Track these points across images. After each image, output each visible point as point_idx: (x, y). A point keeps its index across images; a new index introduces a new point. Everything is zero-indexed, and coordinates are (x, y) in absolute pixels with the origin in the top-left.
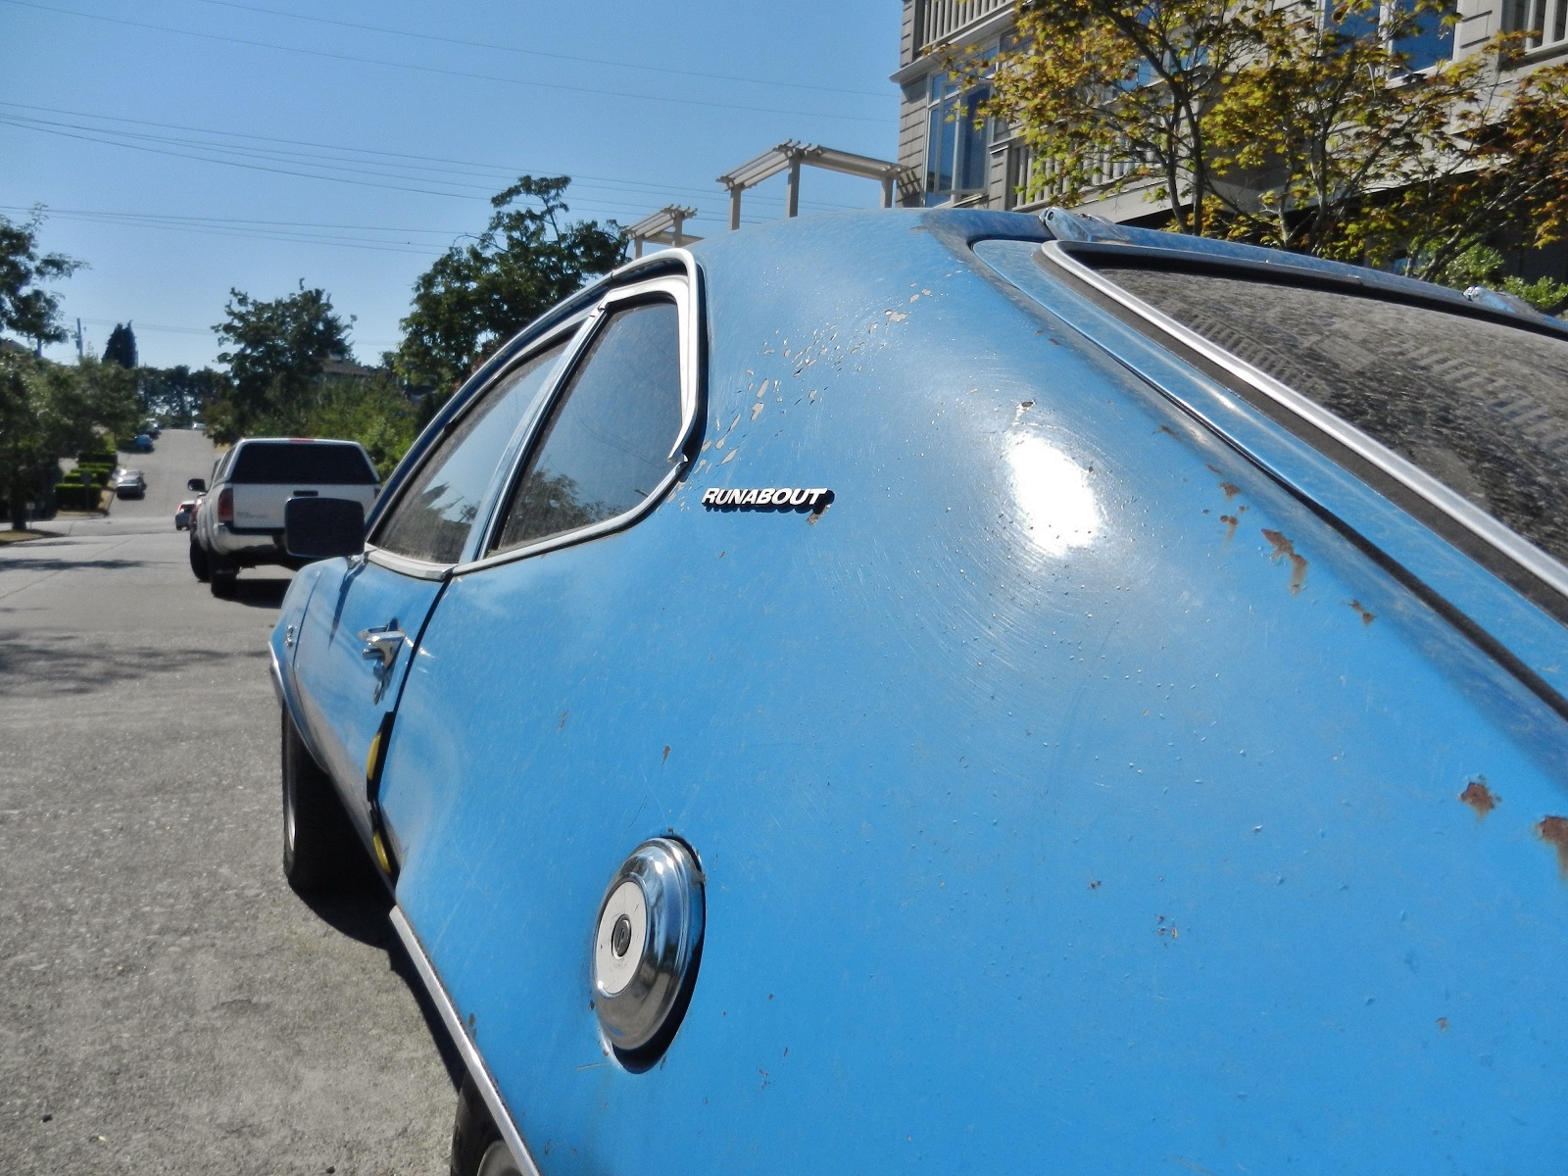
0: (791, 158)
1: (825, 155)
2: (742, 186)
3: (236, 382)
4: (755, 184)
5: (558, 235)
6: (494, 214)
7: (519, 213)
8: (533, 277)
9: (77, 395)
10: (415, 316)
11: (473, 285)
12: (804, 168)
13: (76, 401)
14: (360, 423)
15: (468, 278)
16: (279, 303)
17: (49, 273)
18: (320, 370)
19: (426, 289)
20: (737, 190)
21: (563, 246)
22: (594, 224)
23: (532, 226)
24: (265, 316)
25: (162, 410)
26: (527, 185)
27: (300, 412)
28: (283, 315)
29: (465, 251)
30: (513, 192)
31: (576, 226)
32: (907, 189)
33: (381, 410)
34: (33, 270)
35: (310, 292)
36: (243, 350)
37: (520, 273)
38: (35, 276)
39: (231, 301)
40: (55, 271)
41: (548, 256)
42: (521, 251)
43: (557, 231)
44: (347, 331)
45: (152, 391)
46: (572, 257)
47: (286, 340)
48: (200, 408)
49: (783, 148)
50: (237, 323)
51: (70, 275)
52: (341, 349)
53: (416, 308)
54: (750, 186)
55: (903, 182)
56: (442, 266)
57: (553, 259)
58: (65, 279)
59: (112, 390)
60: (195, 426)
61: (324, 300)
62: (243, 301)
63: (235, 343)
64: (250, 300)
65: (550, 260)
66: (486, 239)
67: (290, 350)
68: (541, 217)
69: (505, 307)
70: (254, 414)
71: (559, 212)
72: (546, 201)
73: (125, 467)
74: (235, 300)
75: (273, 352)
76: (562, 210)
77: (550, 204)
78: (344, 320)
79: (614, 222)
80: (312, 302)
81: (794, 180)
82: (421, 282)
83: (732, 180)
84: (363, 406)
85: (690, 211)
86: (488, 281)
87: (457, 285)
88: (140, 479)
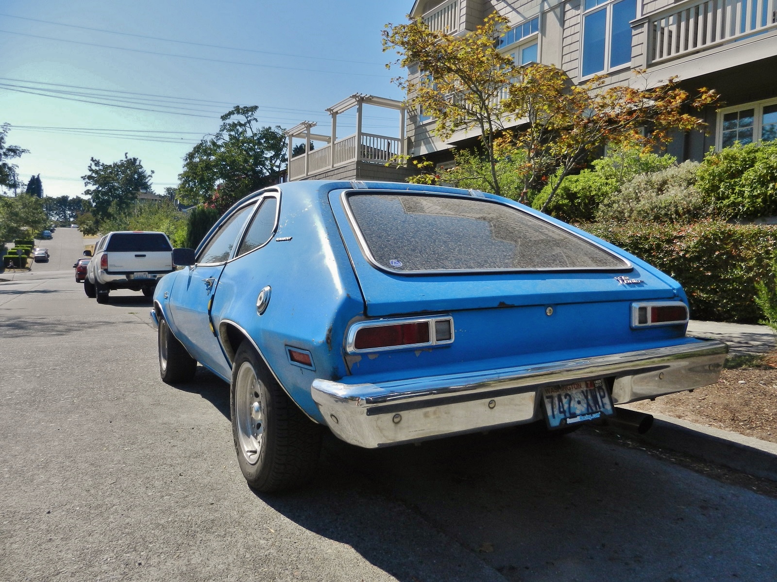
0: (358, 101)
1: (373, 99)
2: (337, 113)
3: (94, 204)
4: (343, 112)
5: (253, 133)
6: (222, 124)
7: (234, 123)
8: (241, 153)
9: (16, 212)
10: (185, 173)
11: (213, 158)
12: (364, 105)
13: (16, 214)
14: (157, 224)
15: (210, 154)
16: (115, 165)
17: (10, 155)
18: (136, 198)
19: (190, 159)
20: (334, 115)
21: (255, 139)
22: (270, 128)
23: (240, 130)
24: (108, 171)
25: (54, 218)
26: (237, 110)
27: (126, 218)
28: (117, 171)
29: (209, 142)
30: (231, 113)
31: (261, 129)
32: (411, 114)
33: (167, 217)
34: (2, 154)
35: (131, 159)
36: (98, 188)
37: (235, 151)
38: (3, 156)
39: (91, 164)
40: (13, 154)
41: (249, 143)
42: (235, 141)
43: (252, 132)
44: (149, 178)
45: (50, 209)
46: (260, 144)
47: (119, 183)
48: (75, 217)
49: (354, 96)
50: (94, 175)
51: (20, 156)
52: (146, 187)
53: (186, 169)
54: (341, 113)
55: (409, 110)
56: (197, 149)
57: (251, 145)
58: (18, 157)
59: (34, 209)
60: (72, 225)
61: (138, 163)
62: (97, 163)
63: (93, 185)
64: (101, 164)
65: (249, 145)
66: (218, 136)
67: (121, 188)
68: (244, 125)
69: (228, 168)
70: (103, 219)
71: (253, 122)
72: (247, 118)
73: (38, 247)
74: (93, 164)
75: (112, 189)
76: (255, 121)
77: (248, 119)
78: (148, 173)
79: (280, 127)
80: (132, 164)
81: (360, 111)
82: (188, 156)
83: (332, 110)
84: (158, 215)
85: (314, 123)
86: (220, 156)
87: (205, 157)
88: (46, 253)
